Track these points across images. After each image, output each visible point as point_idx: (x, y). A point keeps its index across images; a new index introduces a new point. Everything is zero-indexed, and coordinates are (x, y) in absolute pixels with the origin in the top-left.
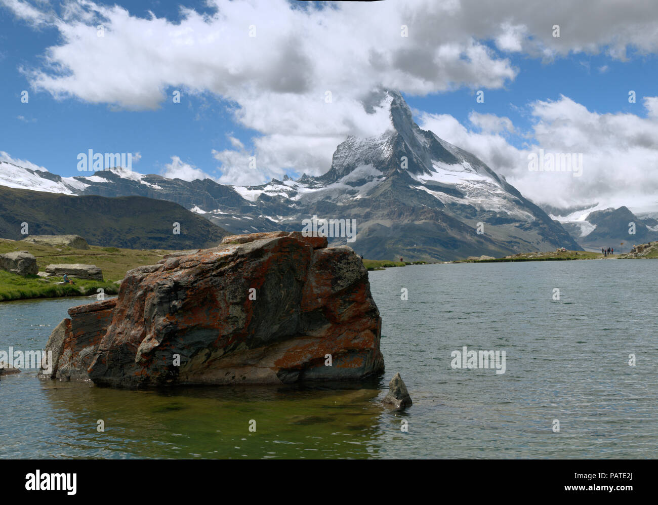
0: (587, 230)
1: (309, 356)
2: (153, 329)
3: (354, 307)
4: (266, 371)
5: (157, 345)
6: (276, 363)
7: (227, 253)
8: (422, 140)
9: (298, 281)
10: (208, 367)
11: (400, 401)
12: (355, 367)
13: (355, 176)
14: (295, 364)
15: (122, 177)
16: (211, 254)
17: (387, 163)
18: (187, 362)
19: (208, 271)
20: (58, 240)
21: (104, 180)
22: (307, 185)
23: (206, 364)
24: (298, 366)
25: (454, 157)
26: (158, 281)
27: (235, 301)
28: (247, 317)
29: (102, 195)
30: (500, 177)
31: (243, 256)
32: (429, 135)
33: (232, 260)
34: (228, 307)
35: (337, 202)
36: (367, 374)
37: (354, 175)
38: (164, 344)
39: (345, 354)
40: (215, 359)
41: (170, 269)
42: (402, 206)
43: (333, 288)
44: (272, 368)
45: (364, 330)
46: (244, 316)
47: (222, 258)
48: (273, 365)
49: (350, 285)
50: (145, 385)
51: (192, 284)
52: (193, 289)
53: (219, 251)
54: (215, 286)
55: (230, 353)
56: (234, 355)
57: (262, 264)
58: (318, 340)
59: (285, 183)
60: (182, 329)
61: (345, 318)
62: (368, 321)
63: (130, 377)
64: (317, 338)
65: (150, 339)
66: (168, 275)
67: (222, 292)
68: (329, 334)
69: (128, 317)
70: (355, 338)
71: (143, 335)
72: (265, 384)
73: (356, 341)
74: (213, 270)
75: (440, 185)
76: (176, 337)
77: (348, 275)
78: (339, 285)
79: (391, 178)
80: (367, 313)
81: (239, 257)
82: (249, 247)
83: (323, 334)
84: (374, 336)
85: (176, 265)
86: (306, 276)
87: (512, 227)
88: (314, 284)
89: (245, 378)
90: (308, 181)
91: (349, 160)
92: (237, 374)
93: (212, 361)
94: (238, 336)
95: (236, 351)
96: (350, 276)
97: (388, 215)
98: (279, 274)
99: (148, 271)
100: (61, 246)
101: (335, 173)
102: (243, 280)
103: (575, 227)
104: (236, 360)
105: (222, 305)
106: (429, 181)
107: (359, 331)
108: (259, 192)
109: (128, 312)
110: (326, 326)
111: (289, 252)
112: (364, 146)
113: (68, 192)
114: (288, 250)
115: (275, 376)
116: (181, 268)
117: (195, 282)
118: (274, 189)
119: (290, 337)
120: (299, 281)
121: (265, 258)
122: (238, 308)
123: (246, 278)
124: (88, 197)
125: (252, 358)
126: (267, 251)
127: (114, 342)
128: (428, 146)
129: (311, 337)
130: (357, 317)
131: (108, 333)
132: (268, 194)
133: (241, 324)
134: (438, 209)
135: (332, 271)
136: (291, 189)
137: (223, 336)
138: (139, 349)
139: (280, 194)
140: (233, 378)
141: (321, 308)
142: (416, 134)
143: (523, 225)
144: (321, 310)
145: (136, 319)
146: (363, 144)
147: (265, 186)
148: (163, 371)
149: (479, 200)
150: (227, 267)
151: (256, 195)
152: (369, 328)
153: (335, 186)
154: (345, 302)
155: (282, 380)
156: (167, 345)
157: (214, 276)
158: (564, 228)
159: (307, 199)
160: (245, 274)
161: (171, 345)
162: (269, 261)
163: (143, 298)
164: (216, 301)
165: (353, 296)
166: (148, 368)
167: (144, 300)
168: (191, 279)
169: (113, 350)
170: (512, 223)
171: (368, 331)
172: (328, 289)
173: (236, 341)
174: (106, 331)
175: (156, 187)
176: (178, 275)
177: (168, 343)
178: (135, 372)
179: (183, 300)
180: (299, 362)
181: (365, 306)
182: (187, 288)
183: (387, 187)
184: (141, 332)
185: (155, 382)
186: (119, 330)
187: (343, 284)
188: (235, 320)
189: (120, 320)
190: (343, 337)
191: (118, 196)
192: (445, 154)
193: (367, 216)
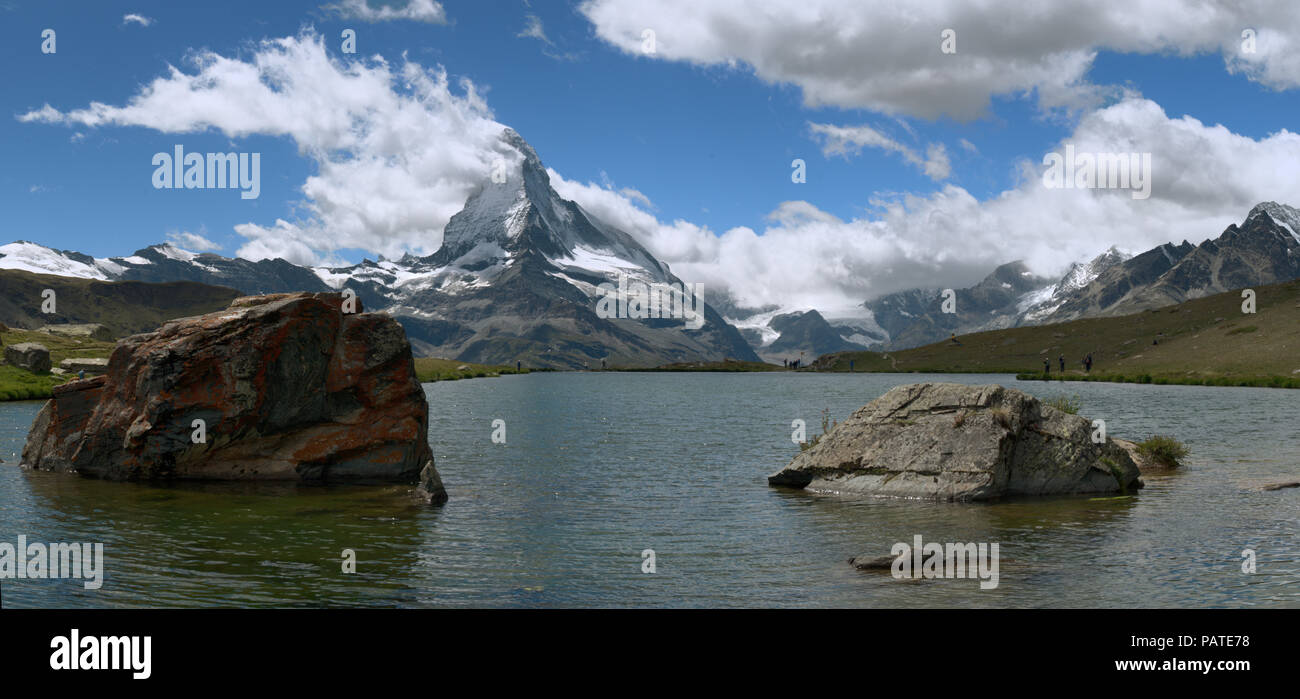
0: (771, 336)
1: (335, 447)
2: (145, 410)
3: (393, 388)
4: (282, 464)
5: (149, 427)
6: (295, 455)
7: (235, 317)
8: (562, 213)
9: (323, 354)
10: (211, 457)
11: (432, 495)
12: (392, 461)
13: (473, 257)
14: (319, 456)
15: (169, 257)
16: (216, 318)
17: (516, 241)
18: (185, 450)
19: (210, 339)
20: (78, 330)
21: (147, 262)
22: (409, 268)
23: (208, 454)
24: (321, 459)
25: (605, 237)
26: (152, 351)
27: (242, 375)
28: (258, 396)
29: (144, 280)
30: (662, 266)
31: (253, 320)
32: (572, 206)
33: (241, 326)
34: (234, 383)
35: (449, 291)
36: (408, 472)
37: (471, 256)
38: (158, 427)
39: (380, 446)
40: (220, 448)
41: (168, 336)
42: (535, 298)
43: (366, 363)
44: (290, 461)
45: (405, 417)
46: (254, 394)
47: (228, 323)
48: (291, 457)
49: (388, 361)
50: (135, 477)
51: (191, 353)
52: (192, 359)
53: (226, 315)
54: (218, 357)
55: (237, 440)
56: (243, 444)
57: (278, 331)
58: (349, 428)
59: (381, 264)
60: (178, 410)
61: (381, 401)
62: (410, 406)
63: (119, 467)
64: (346, 425)
65: (141, 421)
66: (163, 344)
67: (227, 364)
68: (361, 421)
69: (119, 395)
70: (394, 426)
71: (134, 417)
72: (280, 480)
73: (395, 430)
74: (217, 337)
75: (585, 273)
76: (172, 418)
77: (386, 347)
78: (374, 360)
79: (521, 262)
80: (410, 395)
81: (249, 322)
82: (263, 310)
83: (354, 421)
84: (419, 425)
85: (175, 332)
86: (333, 348)
87: (677, 331)
88: (343, 358)
89: (256, 472)
90: (411, 262)
91: (466, 237)
92: (248, 467)
93: (215, 450)
94: (247, 419)
95: (245, 438)
96: (387, 348)
97: (516, 310)
98: (299, 344)
99: (143, 340)
100: (81, 337)
101: (447, 253)
102: (253, 350)
103: (754, 335)
104: (245, 450)
105: (228, 381)
106: (570, 267)
107: (399, 418)
108: (345, 276)
109: (118, 389)
110: (358, 411)
111: (311, 317)
112: (486, 218)
113: (102, 278)
114: (310, 314)
115: (294, 470)
116: (181, 336)
117: (194, 351)
118: (365, 272)
119: (313, 424)
120: (325, 354)
121: (282, 323)
122: (247, 384)
123: (258, 348)
124: (126, 284)
125: (265, 448)
126: (284, 315)
127: (102, 424)
128: (570, 221)
129: (338, 424)
130: (396, 401)
131: (94, 415)
132: (358, 279)
133: (250, 404)
134: (581, 304)
135: (366, 341)
136: (388, 273)
137: (228, 419)
138: (129, 432)
139: (373, 279)
140: (242, 471)
141: (352, 387)
142: (555, 205)
143: (690, 330)
144: (351, 391)
145: (126, 398)
146: (485, 214)
147: (353, 268)
148: (156, 460)
150: (234, 334)
151: (341, 280)
152: (412, 415)
153: (446, 269)
154: (382, 381)
155: (303, 476)
156: (160, 429)
157: (218, 344)
158: (742, 334)
159: (409, 286)
160: (256, 343)
161: (165, 429)
162: (286, 327)
163: (135, 372)
164: (220, 375)
165: (392, 374)
166: (139, 457)
167: (136, 375)
168: (190, 347)
169: (98, 434)
170: (676, 326)
171: (410, 419)
172: (360, 364)
173: (243, 427)
174: (92, 412)
175: (213, 269)
176: (175, 343)
177: (162, 427)
178: (125, 461)
179: (180, 373)
180: (323, 454)
181: (407, 387)
182: (185, 359)
183: (516, 272)
184: (132, 413)
185: (148, 474)
186: (107, 411)
187: (378, 359)
188: (243, 399)
189: (109, 399)
190: (380, 423)
191: (164, 281)
192: (592, 231)
193: (489, 311)
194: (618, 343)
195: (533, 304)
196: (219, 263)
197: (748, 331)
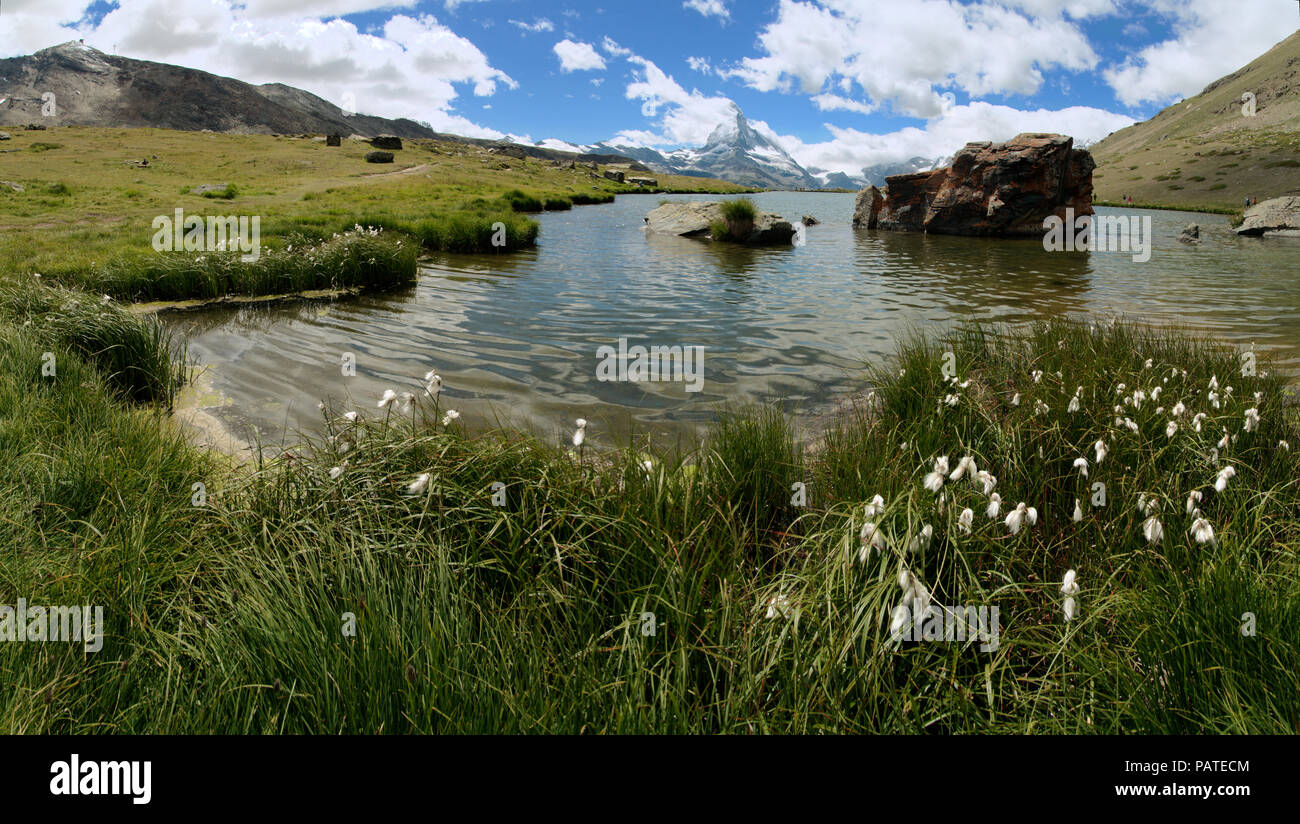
0: (826, 181)
2: (996, 193)
5: (1003, 203)
8: (751, 134)
10: (1024, 221)
17: (734, 144)
21: (597, 147)
22: (694, 152)
25: (766, 143)
26: (1000, 158)
29: (597, 154)
30: (787, 155)
32: (755, 131)
37: (717, 148)
38: (1008, 203)
42: (741, 165)
50: (982, 234)
59: (684, 150)
60: (1022, 193)
63: (971, 228)
65: (996, 200)
69: (967, 184)
75: (759, 156)
76: (1016, 198)
79: (735, 151)
87: (792, 178)
90: (695, 150)
91: (715, 141)
97: (733, 169)
99: (976, 151)
101: (708, 147)
103: (820, 180)
106: (753, 154)
108: (671, 154)
112: (724, 134)
113: (581, 152)
116: (1013, 150)
118: (678, 153)
124: (590, 155)
127: (957, 201)
128: (754, 137)
132: (675, 156)
134: (758, 167)
136: (686, 154)
139: (681, 156)
142: (749, 131)
143: (797, 178)
145: (974, 186)
147: (673, 152)
149: (777, 164)
151: (669, 156)
153: (708, 153)
158: (816, 179)
159: (694, 159)
161: (1012, 205)
163: (980, 170)
166: (991, 221)
167: (982, 172)
169: (954, 207)
170: (792, 176)
177: (1010, 203)
178: (977, 224)
183: (734, 155)
185: (990, 231)
186: (958, 193)
189: (956, 186)
191: (604, 154)
192: (761, 141)
193: (723, 169)
194: (771, 182)
195: (740, 168)
196: (624, 148)
197: (819, 179)
